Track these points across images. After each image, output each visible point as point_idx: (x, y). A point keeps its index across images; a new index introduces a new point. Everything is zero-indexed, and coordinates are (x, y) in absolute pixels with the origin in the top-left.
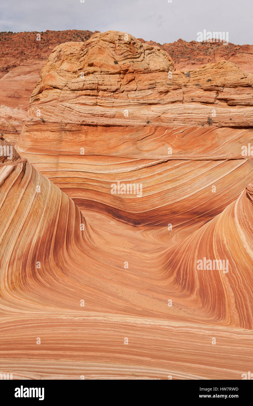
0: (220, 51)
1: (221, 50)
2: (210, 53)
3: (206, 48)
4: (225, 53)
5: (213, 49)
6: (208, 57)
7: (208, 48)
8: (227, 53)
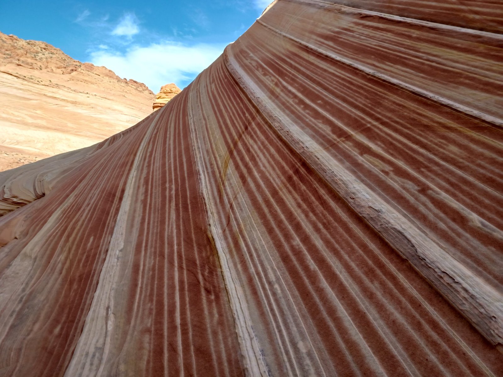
0: (55, 61)
1: (57, 60)
2: (41, 59)
3: (34, 50)
4: (62, 65)
5: (45, 56)
6: (39, 64)
7: (37, 52)
8: (65, 66)
